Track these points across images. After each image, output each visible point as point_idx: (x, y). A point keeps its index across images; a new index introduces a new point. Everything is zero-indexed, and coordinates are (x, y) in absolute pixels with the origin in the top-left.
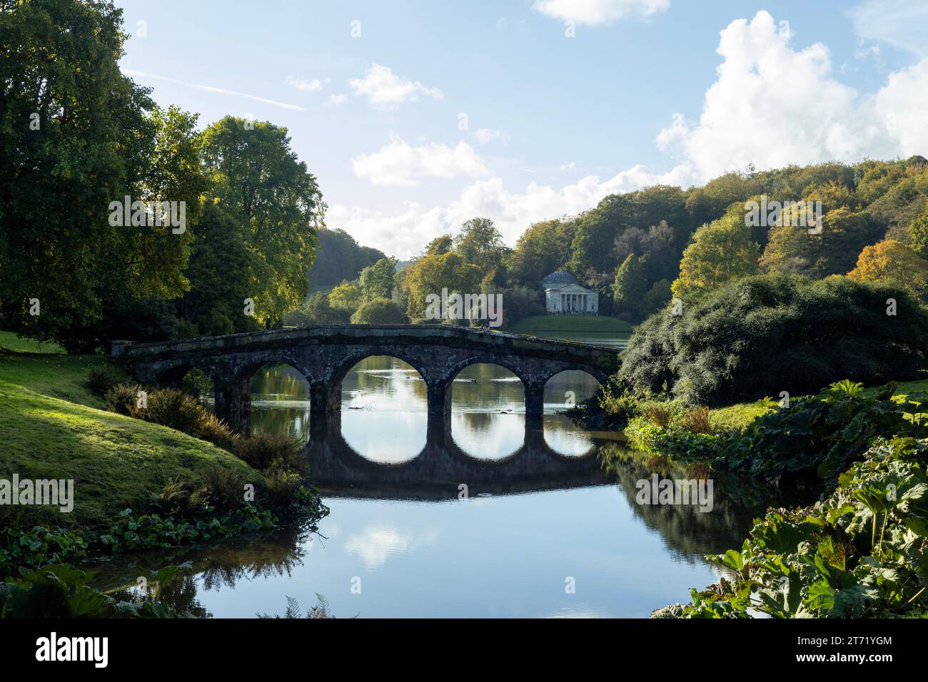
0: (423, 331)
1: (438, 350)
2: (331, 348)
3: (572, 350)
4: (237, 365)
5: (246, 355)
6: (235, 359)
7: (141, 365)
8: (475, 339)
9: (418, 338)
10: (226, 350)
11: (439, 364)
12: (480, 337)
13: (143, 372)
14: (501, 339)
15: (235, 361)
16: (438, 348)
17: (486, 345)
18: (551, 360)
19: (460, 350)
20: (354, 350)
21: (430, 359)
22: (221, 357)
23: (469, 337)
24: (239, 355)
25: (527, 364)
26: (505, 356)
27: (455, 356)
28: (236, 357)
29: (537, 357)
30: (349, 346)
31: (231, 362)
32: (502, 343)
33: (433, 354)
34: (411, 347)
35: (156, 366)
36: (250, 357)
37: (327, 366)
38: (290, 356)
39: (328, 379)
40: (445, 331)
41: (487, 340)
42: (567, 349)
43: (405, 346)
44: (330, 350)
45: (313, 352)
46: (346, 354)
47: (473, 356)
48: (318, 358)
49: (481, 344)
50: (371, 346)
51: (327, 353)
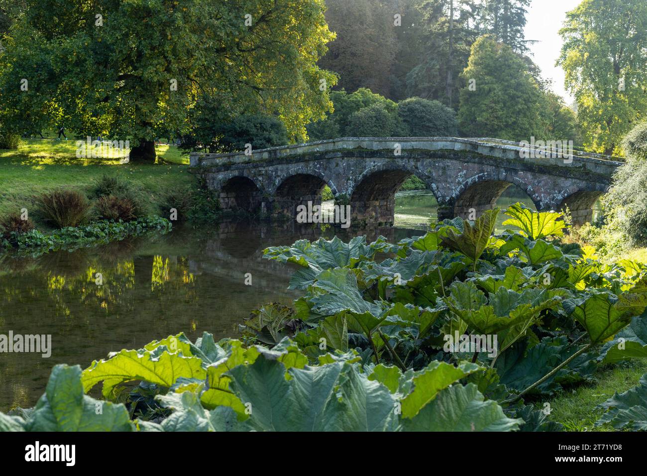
0: (435, 144)
1: (449, 164)
2: (352, 161)
3: (590, 167)
4: (278, 176)
5: (285, 166)
6: (276, 170)
7: (211, 175)
8: (485, 152)
9: (430, 151)
10: (270, 162)
11: (449, 180)
12: (490, 151)
13: (211, 181)
14: (513, 153)
15: (276, 173)
16: (448, 162)
17: (496, 159)
18: (566, 178)
19: (470, 164)
20: (372, 163)
21: (441, 174)
22: (267, 168)
23: (480, 151)
24: (280, 167)
25: (539, 182)
26: (516, 171)
27: (465, 171)
28: (277, 169)
29: (550, 174)
30: (368, 160)
31: (274, 173)
32: (513, 158)
33: (444, 169)
34: (423, 162)
35: (220, 176)
36: (288, 169)
37: (349, 179)
38: (319, 169)
39: (350, 193)
40: (456, 143)
41: (498, 154)
42: (584, 166)
43: (418, 160)
44: (352, 163)
45: (337, 165)
46: (365, 168)
47: (482, 171)
48: (341, 171)
49: (491, 158)
50: (387, 160)
51: (349, 165)
